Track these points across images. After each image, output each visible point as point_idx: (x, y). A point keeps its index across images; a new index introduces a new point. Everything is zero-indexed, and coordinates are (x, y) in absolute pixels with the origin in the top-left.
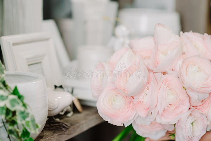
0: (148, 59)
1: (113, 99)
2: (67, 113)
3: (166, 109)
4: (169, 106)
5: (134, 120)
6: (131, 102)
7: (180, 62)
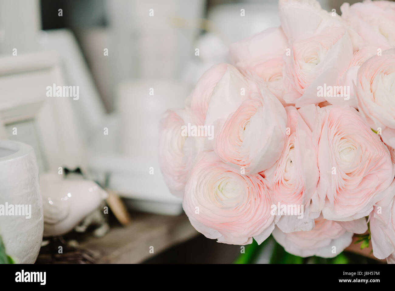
0: (277, 79)
1: (219, 186)
2: (93, 227)
3: (341, 188)
4: (347, 177)
5: (276, 226)
6: (261, 186)
7: (352, 74)
